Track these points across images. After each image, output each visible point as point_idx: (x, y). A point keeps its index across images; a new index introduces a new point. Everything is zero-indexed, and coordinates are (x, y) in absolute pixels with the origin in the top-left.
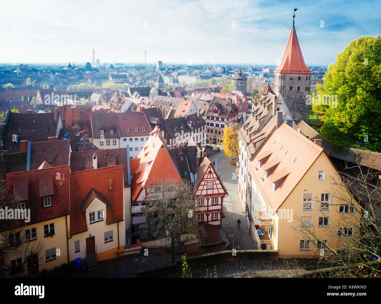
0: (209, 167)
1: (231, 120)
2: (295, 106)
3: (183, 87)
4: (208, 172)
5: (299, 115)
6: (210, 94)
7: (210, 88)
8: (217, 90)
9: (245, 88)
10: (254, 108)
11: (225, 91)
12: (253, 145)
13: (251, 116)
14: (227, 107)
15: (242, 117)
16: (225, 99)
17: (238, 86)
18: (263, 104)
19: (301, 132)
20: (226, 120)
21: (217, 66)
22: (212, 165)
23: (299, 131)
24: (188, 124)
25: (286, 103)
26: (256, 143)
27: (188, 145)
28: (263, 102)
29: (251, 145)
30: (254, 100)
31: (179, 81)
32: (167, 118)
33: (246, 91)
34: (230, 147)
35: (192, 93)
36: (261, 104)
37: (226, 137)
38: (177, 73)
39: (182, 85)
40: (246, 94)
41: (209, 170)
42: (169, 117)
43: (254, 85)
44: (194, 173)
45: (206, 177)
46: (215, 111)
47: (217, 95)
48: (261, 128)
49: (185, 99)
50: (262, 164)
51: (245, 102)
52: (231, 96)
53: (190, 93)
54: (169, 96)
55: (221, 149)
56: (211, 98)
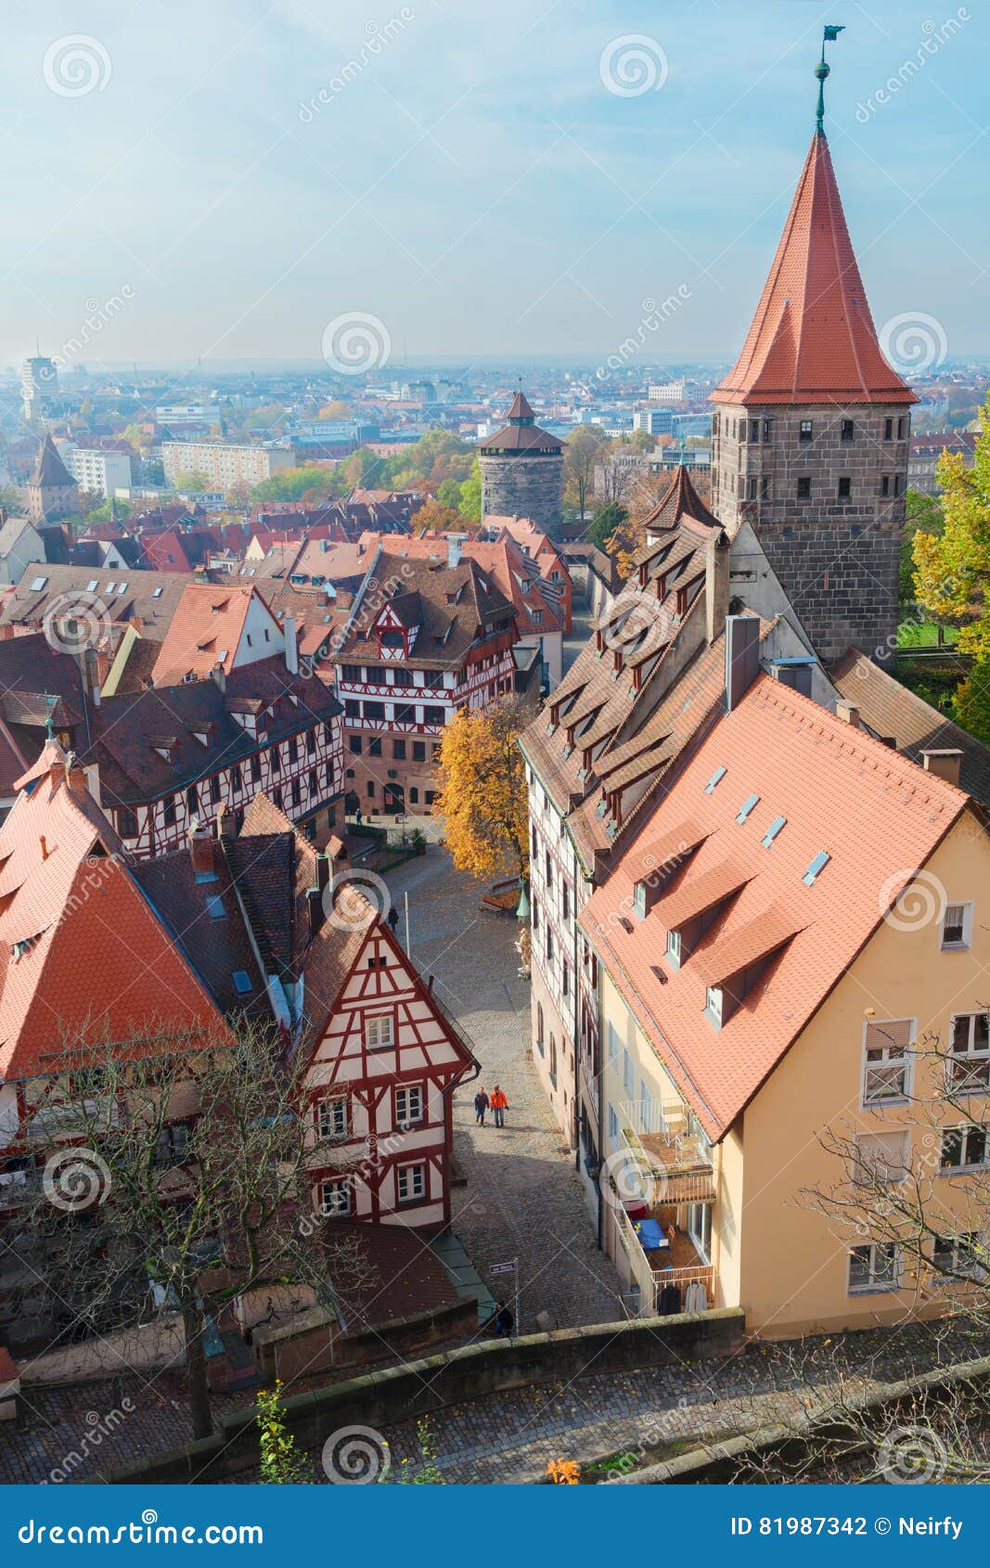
0: (368, 938)
1: (482, 678)
2: (826, 580)
3: (192, 508)
4: (364, 965)
5: (844, 629)
6: (354, 540)
7: (351, 509)
8: (396, 517)
9: (553, 495)
10: (607, 605)
11: (441, 519)
12: (604, 805)
13: (587, 651)
14: (452, 610)
15: (539, 658)
16: (439, 568)
17: (512, 492)
18: (654, 583)
19: (856, 720)
20: (449, 681)
21: (388, 375)
22: (387, 928)
23: (844, 714)
24: (238, 717)
25: (777, 567)
26: (618, 792)
27: (244, 833)
28: (655, 572)
29: (595, 804)
30: (602, 562)
31: (170, 473)
32: (109, 689)
33: (556, 514)
34: (479, 825)
35: (249, 541)
36: (645, 581)
37: (454, 774)
38: (149, 428)
39: (184, 498)
40: (559, 532)
41: (370, 952)
42: (124, 684)
43: (599, 481)
44: (287, 980)
45: (353, 989)
46: (389, 637)
47: (395, 543)
48: (645, 711)
49: (213, 577)
50: (653, 899)
51: (553, 575)
52: (476, 545)
53: (237, 538)
54: (114, 565)
55: (432, 838)
56: (363, 565)
